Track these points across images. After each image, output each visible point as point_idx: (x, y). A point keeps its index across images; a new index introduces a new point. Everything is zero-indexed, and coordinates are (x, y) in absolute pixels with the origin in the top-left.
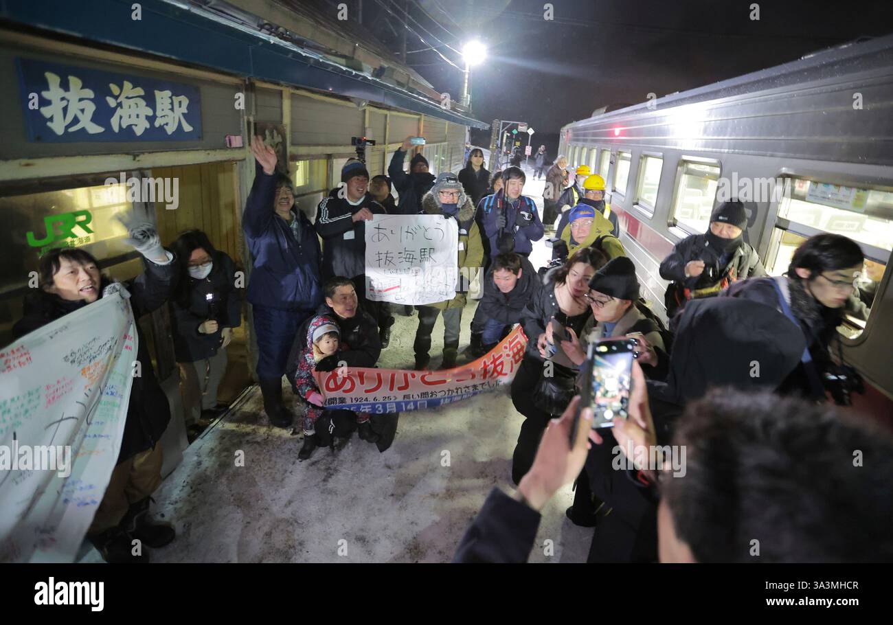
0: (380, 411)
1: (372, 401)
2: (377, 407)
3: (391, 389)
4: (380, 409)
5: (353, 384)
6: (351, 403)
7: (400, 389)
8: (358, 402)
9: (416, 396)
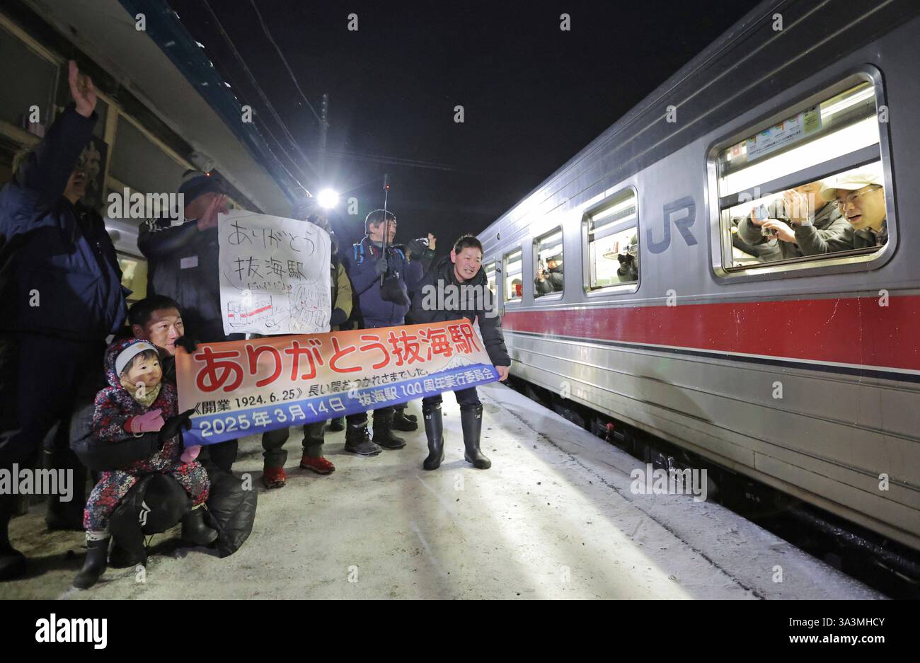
0: (282, 418)
1: (269, 403)
2: (276, 413)
3: (294, 378)
4: (282, 414)
5: (240, 374)
6: (237, 409)
7: (305, 377)
8: (249, 407)
9: (325, 388)
